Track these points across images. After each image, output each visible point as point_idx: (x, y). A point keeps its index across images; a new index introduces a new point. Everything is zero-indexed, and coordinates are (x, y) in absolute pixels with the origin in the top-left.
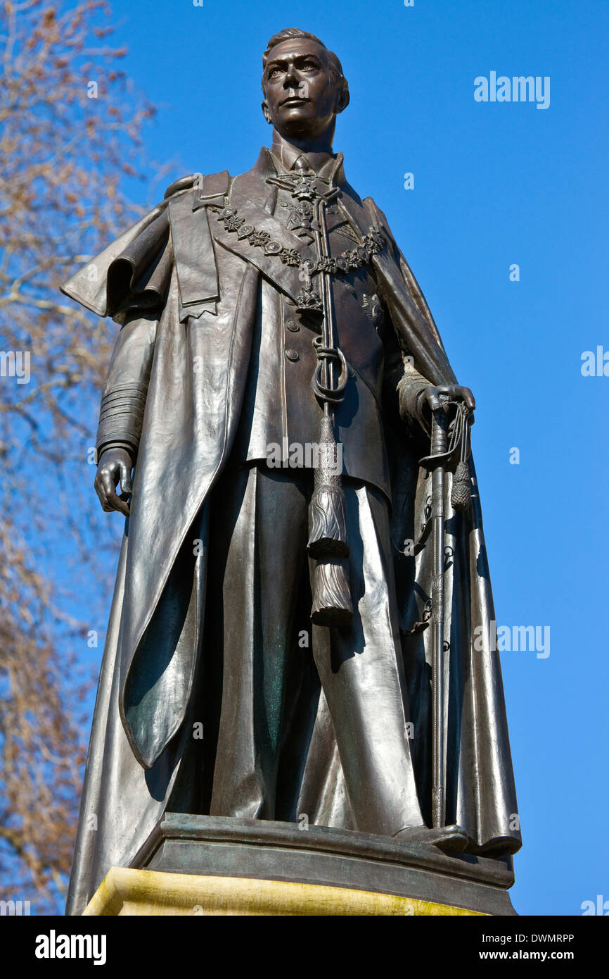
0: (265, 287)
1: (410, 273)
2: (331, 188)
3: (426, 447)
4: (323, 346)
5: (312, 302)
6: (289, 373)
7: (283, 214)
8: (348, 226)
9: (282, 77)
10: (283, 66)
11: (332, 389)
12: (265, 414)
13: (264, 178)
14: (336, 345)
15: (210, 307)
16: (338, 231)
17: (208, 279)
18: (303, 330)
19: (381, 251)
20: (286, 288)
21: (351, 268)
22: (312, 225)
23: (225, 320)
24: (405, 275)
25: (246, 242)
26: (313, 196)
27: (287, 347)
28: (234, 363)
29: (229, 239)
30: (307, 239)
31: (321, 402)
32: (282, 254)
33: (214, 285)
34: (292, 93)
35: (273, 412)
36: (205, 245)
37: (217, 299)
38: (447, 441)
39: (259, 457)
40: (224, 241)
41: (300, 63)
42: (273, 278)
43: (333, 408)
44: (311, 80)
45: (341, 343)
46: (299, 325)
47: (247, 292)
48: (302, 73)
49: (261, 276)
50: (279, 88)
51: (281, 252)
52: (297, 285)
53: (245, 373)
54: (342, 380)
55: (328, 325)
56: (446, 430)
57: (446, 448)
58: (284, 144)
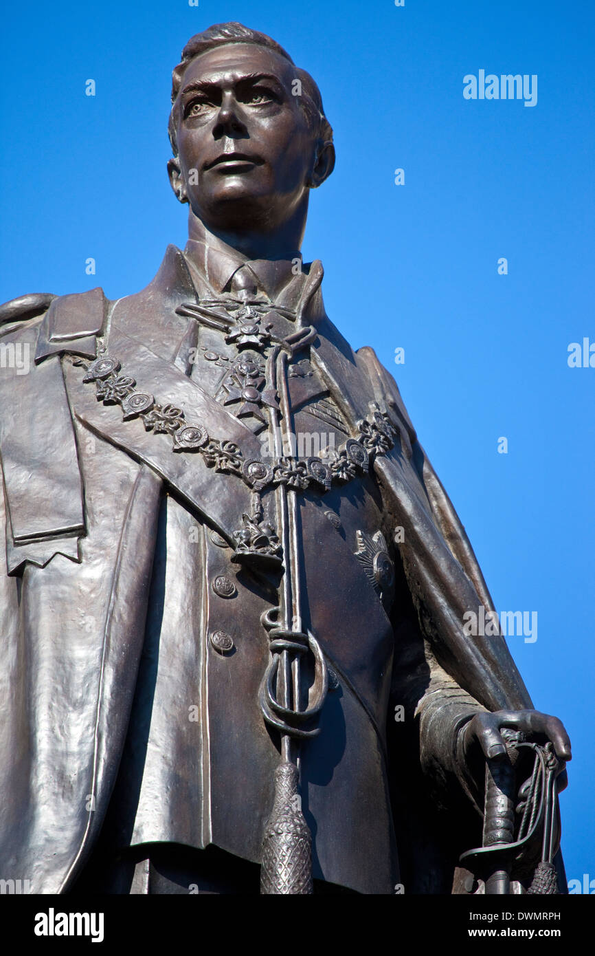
0: (174, 510)
1: (441, 493)
2: (298, 328)
3: (474, 829)
4: (281, 626)
5: (262, 542)
6: (215, 677)
7: (209, 377)
8: (330, 400)
9: (211, 114)
10: (212, 94)
11: (297, 710)
12: (169, 755)
13: (173, 305)
14: (306, 626)
15: (67, 546)
16: (312, 409)
17: (65, 492)
18: (245, 595)
19: (391, 450)
20: (213, 514)
21: (336, 481)
22: (264, 396)
23: (95, 571)
24: (431, 496)
25: (138, 424)
26: (266, 341)
27: (212, 627)
28: (113, 656)
29: (107, 417)
30: (253, 423)
31: (275, 734)
32: (207, 449)
33: (75, 504)
34: (230, 146)
35: (184, 749)
36: (60, 427)
37: (82, 532)
38: (514, 818)
39: (155, 839)
40: (95, 422)
41: (244, 90)
42: (189, 494)
43: (298, 747)
44: (265, 123)
45: (315, 623)
46: (237, 586)
47: (139, 518)
48: (248, 109)
49: (166, 490)
50: (205, 136)
51: (205, 445)
52: (235, 508)
53: (132, 677)
54: (316, 693)
55: (290, 586)
58: (211, 242)
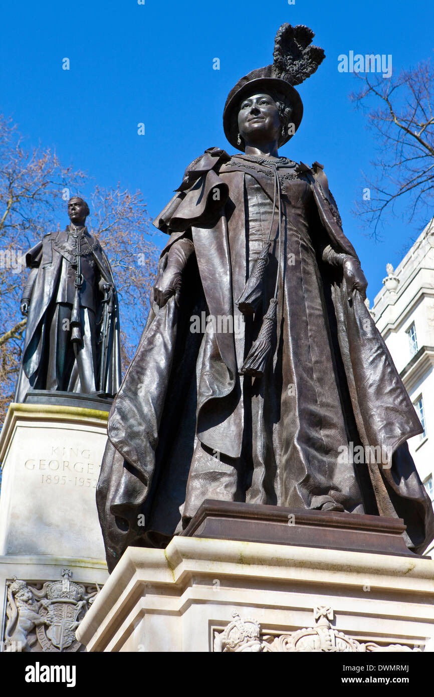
0: (64, 260)
2: (83, 235)
3: (103, 298)
4: (77, 274)
5: (75, 263)
6: (68, 281)
7: (70, 241)
10: (72, 205)
11: (79, 284)
12: (62, 291)
14: (81, 273)
15: (50, 264)
16: (84, 245)
18: (73, 270)
19: (96, 250)
20: (69, 259)
21: (86, 255)
22: (77, 244)
23: (53, 268)
25: (60, 249)
26: (78, 237)
27: (68, 274)
28: (54, 278)
29: (56, 248)
30: (75, 247)
31: (76, 287)
33: (51, 259)
35: (64, 290)
36: (50, 250)
37: (52, 263)
38: (108, 296)
39: (59, 301)
40: (55, 248)
41: (76, 204)
42: (66, 257)
43: (79, 289)
45: (83, 272)
46: (72, 269)
47: (59, 261)
48: (76, 207)
49: (62, 257)
51: (68, 251)
52: (71, 259)
53: (56, 281)
54: (82, 282)
55: (79, 269)
56: (108, 294)
57: (107, 298)
58: (72, 224)
